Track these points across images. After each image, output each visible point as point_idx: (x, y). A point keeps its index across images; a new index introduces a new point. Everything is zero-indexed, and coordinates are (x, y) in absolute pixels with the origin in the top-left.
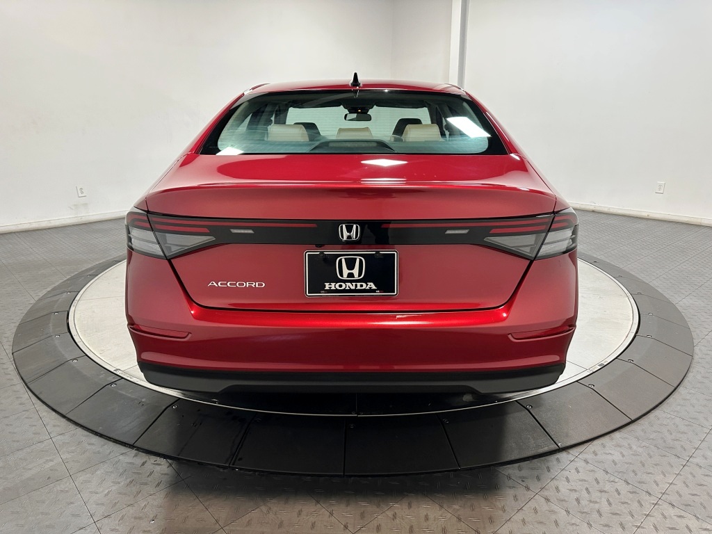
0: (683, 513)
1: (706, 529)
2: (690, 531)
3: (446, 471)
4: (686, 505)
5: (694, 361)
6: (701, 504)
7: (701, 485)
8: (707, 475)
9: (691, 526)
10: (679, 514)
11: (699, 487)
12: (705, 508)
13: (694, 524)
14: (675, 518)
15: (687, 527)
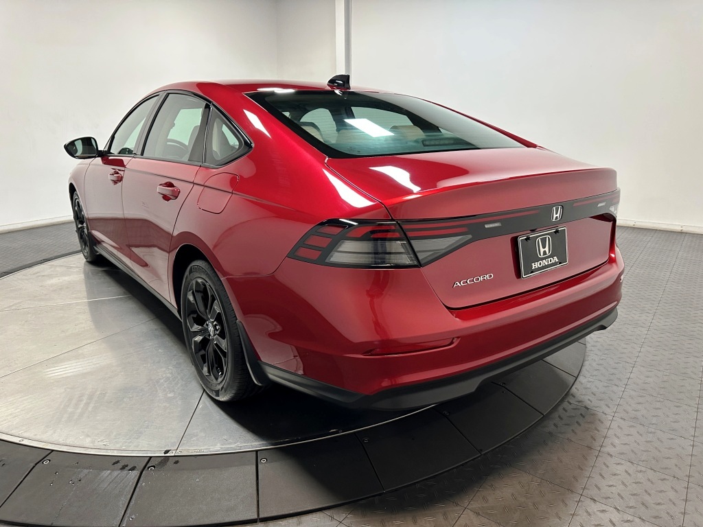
0: (604, 507)
1: (628, 521)
2: (614, 525)
3: (369, 497)
4: (606, 498)
5: (588, 349)
6: (619, 495)
7: (615, 475)
8: (619, 464)
9: (613, 520)
10: (601, 509)
11: (614, 477)
12: (622, 498)
13: (616, 517)
14: (598, 513)
15: (611, 521)
